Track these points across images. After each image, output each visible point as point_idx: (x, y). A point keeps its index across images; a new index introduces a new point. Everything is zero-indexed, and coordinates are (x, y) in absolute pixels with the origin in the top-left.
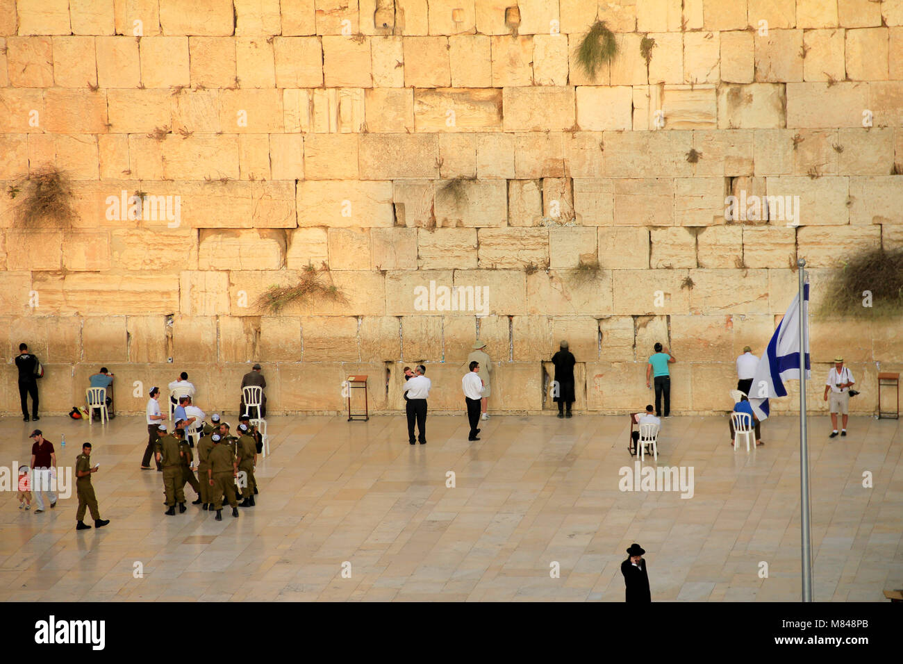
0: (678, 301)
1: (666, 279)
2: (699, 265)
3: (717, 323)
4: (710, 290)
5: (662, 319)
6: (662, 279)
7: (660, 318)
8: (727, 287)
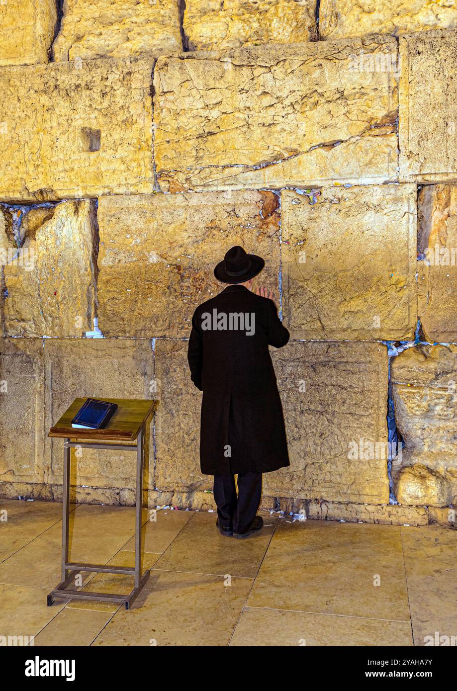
0: (120, 153)
1: (88, 88)
2: (186, 45)
3: (233, 213)
4: (215, 114)
5: (76, 211)
6: (77, 86)
7: (72, 209)
8: (267, 100)
